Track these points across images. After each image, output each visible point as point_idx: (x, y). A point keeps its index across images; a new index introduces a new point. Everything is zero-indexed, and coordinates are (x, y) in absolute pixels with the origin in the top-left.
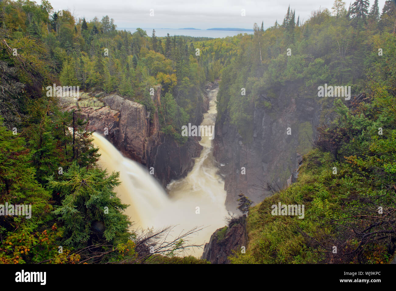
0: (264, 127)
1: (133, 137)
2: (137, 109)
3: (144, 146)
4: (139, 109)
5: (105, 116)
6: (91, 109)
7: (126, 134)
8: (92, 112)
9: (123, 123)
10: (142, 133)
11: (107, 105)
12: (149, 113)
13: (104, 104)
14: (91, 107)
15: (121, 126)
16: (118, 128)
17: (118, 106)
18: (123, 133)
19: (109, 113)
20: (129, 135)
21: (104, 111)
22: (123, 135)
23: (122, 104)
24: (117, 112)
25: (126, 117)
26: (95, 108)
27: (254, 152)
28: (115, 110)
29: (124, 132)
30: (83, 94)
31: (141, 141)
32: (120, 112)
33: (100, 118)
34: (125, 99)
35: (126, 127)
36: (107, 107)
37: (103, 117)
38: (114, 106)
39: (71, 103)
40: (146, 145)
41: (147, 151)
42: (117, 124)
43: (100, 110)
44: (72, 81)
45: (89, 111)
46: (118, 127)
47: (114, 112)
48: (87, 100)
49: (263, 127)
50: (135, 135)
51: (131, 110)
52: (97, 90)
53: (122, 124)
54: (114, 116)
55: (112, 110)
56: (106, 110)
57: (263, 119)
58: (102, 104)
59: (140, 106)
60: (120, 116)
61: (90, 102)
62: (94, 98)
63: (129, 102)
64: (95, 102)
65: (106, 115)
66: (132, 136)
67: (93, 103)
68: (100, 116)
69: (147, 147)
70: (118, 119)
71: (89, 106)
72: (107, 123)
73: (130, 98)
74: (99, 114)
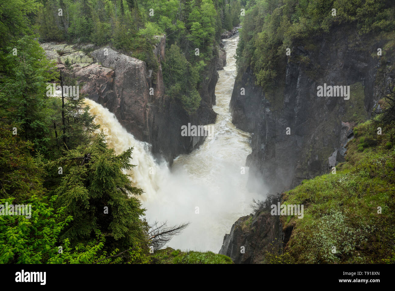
0: (300, 90)
1: (131, 101)
2: (135, 66)
3: (145, 113)
4: (138, 66)
5: (95, 76)
6: (78, 66)
7: (122, 99)
8: (79, 70)
9: (118, 84)
10: (143, 98)
11: (98, 61)
12: (151, 71)
13: (94, 59)
14: (77, 64)
15: (116, 88)
16: (112, 91)
17: (111, 63)
18: (119, 97)
19: (101, 71)
20: (126, 99)
21: (94, 69)
22: (119, 100)
23: (116, 60)
24: (110, 70)
25: (122, 76)
26: (82, 65)
27: (285, 121)
28: (108, 68)
29: (119, 95)
30: (66, 46)
31: (142, 107)
32: (114, 70)
33: (89, 78)
34: (120, 53)
35: (123, 90)
36: (97, 63)
37: (93, 76)
38: (106, 63)
39: (51, 59)
40: (147, 113)
41: (149, 119)
42: (111, 86)
43: (89, 68)
44: (50, 28)
45: (75, 68)
46: (112, 89)
47: (106, 71)
48: (71, 55)
49: (298, 90)
50: (133, 100)
51: (127, 68)
52: (84, 42)
53: (117, 86)
54: (106, 76)
55: (104, 68)
56: (96, 67)
57: (299, 79)
58: (90, 60)
59: (140, 62)
60: (114, 76)
61: (75, 58)
62: (80, 52)
63: (125, 57)
64: (81, 57)
65: (96, 74)
66: (129, 101)
67: (79, 59)
68: (89, 76)
69: (150, 115)
70: (112, 79)
71: (74, 62)
72: (98, 85)
73: (126, 52)
74: (87, 73)
